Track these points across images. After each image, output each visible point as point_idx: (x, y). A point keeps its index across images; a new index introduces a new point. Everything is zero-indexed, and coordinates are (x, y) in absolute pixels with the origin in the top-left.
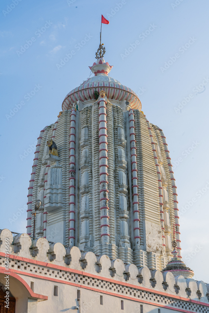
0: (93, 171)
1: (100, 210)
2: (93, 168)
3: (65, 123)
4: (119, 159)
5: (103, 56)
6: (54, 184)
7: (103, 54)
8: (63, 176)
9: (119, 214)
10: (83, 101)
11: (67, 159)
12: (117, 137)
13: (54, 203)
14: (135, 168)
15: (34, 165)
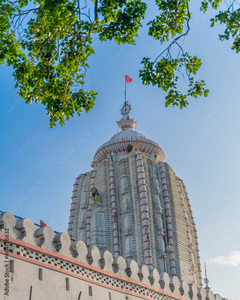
0: (135, 216)
1: (144, 251)
2: (135, 214)
3: (104, 172)
4: (156, 206)
5: (128, 113)
6: (99, 227)
7: (129, 111)
8: (106, 220)
9: (159, 254)
10: (117, 153)
11: (109, 205)
12: (153, 186)
13: (100, 244)
14: (169, 214)
15: (72, 208)
